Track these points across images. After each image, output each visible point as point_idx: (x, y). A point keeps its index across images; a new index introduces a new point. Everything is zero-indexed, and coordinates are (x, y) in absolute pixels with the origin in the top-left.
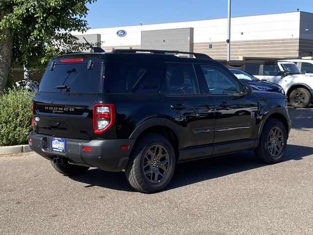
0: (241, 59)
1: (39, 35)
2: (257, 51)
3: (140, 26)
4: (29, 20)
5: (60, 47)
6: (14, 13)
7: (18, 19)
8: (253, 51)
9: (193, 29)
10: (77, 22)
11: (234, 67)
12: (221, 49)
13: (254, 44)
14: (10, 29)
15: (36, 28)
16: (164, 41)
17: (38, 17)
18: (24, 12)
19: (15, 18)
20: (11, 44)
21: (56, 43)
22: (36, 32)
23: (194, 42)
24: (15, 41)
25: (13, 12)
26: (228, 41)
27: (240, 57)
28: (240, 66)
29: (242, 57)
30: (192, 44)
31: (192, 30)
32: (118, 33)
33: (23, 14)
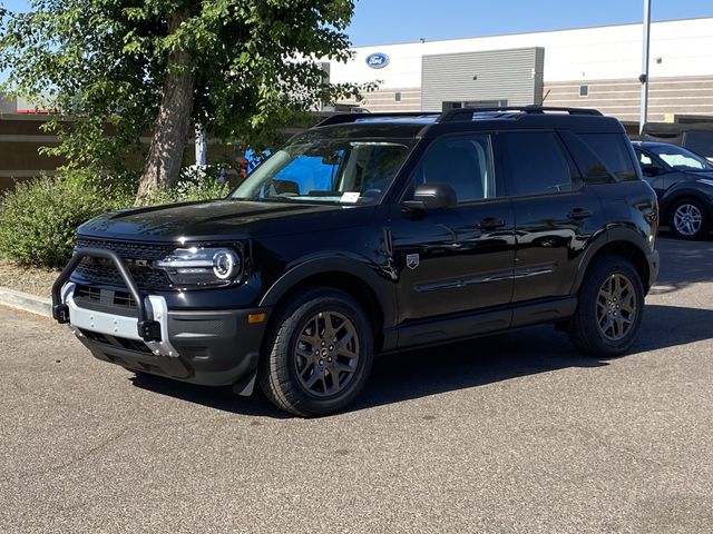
0: (669, 119)
1: (248, 64)
2: (693, 102)
3: (421, 44)
4: (232, 32)
5: (290, 93)
6: (203, 15)
7: (210, 29)
8: (683, 102)
9: (543, 50)
10: (329, 37)
11: (658, 139)
12: (607, 96)
13: (688, 86)
14: (192, 52)
15: (246, 49)
16: (475, 78)
17: (252, 25)
18: (223, 16)
19: (203, 26)
20: (191, 87)
21: (282, 82)
22: (244, 58)
23: (545, 80)
24: (199, 78)
25: (200, 16)
26: (644, 79)
27: (667, 115)
28: (674, 136)
29: (673, 115)
30: (539, 85)
31: (540, 52)
32: (368, 60)
33: (222, 20)
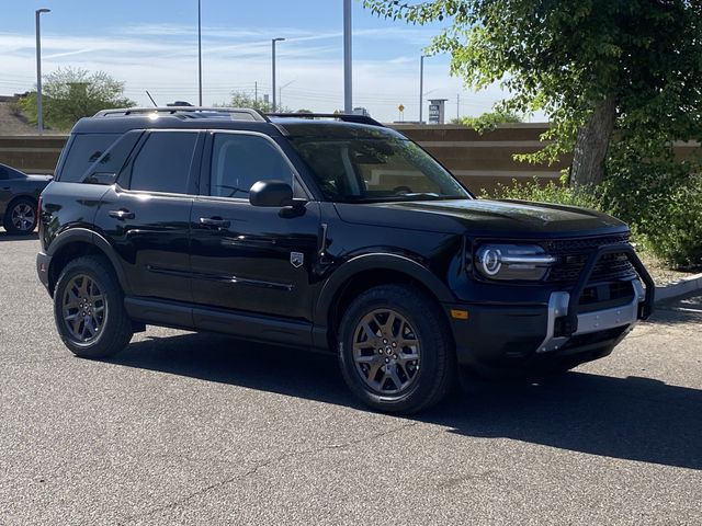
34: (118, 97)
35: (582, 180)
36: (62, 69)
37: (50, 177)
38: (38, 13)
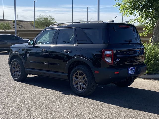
34: (54, 21)
35: (155, 41)
36: (41, 15)
37: (29, 39)
38: (34, 2)
